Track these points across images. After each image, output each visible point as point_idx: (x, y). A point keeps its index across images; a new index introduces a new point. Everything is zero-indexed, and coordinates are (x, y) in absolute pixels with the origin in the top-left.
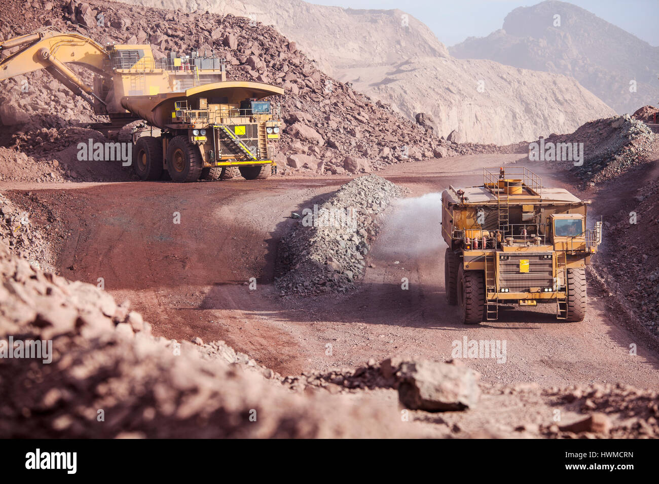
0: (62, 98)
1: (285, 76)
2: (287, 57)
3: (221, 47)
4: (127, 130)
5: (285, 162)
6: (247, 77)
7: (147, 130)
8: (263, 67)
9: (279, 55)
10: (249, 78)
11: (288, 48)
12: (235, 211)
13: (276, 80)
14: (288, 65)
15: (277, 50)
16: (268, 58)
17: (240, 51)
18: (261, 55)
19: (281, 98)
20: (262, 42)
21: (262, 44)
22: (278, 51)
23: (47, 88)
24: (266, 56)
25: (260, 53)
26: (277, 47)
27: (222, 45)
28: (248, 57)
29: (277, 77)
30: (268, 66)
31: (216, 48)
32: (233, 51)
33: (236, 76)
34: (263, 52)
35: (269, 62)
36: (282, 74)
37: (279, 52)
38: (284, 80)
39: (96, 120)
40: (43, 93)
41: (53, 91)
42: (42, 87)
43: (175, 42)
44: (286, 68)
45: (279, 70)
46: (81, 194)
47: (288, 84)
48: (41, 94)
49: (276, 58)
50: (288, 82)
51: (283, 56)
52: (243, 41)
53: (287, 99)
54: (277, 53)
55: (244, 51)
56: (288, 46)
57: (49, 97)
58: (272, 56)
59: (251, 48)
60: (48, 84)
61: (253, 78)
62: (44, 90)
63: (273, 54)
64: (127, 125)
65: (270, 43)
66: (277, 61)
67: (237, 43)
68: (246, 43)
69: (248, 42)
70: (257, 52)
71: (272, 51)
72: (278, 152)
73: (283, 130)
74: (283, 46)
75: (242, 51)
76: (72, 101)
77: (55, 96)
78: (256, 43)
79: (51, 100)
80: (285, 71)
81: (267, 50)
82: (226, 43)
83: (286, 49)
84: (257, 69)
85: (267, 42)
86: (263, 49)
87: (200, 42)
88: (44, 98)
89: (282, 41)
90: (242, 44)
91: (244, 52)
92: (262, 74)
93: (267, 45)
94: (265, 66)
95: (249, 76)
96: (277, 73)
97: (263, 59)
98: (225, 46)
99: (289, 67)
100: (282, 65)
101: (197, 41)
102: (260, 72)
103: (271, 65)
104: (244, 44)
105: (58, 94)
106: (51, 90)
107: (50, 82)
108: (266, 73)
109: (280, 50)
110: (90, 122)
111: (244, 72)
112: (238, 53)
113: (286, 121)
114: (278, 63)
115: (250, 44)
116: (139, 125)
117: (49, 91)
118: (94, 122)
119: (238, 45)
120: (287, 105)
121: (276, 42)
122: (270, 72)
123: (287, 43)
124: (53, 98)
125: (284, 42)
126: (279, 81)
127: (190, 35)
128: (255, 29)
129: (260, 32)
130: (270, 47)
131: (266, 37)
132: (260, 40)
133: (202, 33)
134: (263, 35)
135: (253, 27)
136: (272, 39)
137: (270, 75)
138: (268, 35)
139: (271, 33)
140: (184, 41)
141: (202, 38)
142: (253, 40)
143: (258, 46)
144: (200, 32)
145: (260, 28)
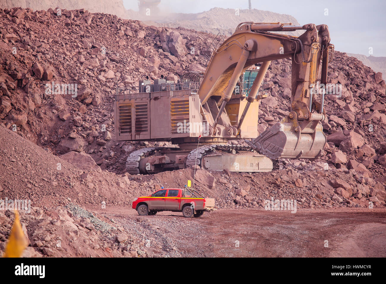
1: (372, 106)
2: (372, 87)
6: (333, 106)
8: (350, 97)
9: (365, 86)
11: (374, 78)
15: (363, 81)
16: (355, 88)
18: (347, 85)
20: (348, 73)
21: (348, 75)
24: (351, 86)
25: (346, 82)
30: (355, 96)
34: (349, 82)
35: (356, 92)
37: (365, 82)
44: (373, 98)
49: (362, 88)
51: (369, 86)
54: (363, 83)
56: (374, 76)
58: (358, 86)
59: (337, 77)
61: (341, 107)
63: (359, 84)
65: (356, 73)
68: (332, 73)
69: (334, 72)
70: (343, 82)
71: (358, 81)
74: (368, 77)
78: (342, 73)
80: (373, 101)
83: (372, 79)
84: (344, 99)
85: (353, 73)
86: (348, 79)
87: (286, 71)
89: (368, 71)
92: (350, 103)
93: (353, 76)
94: (352, 96)
95: (336, 105)
97: (350, 89)
102: (347, 101)
108: (353, 103)
109: (366, 80)
111: (330, 102)
114: (365, 93)
115: (336, 74)
121: (362, 72)
125: (370, 72)
126: (367, 110)
127: (276, 64)
128: (340, 59)
129: (345, 62)
130: (355, 77)
131: (351, 68)
132: (346, 70)
133: (288, 62)
134: (348, 65)
135: (337, 58)
136: (357, 69)
137: (358, 104)
138: (354, 65)
139: (356, 64)
140: (271, 69)
141: (289, 67)
142: (339, 71)
143: (344, 76)
144: (286, 62)
145: (345, 58)
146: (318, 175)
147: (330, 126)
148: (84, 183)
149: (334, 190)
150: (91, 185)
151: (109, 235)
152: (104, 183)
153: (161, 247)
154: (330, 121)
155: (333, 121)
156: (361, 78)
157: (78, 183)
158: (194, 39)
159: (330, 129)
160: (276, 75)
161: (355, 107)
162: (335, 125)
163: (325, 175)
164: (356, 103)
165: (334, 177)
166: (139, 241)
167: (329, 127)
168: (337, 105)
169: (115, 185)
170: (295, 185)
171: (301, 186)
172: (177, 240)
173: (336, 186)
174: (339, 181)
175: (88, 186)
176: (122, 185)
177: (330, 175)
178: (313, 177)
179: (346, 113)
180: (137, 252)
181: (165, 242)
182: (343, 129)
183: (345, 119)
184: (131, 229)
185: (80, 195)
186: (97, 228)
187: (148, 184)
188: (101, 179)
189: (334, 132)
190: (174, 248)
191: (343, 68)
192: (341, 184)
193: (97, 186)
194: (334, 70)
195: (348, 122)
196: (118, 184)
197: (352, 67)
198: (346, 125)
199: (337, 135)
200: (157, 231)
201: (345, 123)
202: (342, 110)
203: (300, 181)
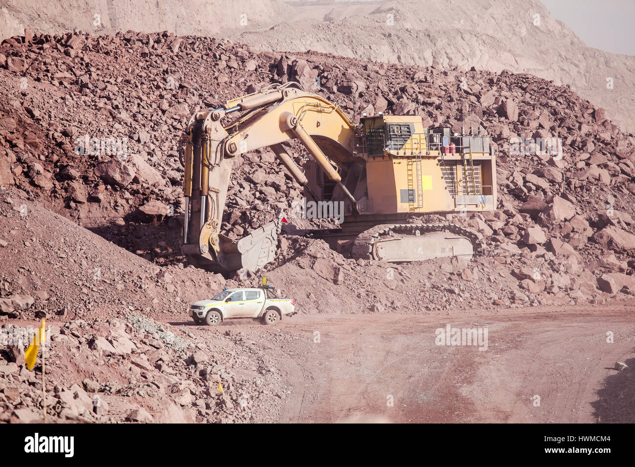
0: (271, 194)
1: (589, 159)
2: (591, 131)
3: (494, 119)
4: (365, 239)
5: (594, 284)
7: (392, 238)
9: (580, 128)
10: (536, 163)
11: (594, 117)
12: (528, 357)
13: (576, 165)
14: (593, 142)
15: (577, 121)
16: (564, 132)
17: (522, 123)
18: (552, 129)
19: (585, 190)
20: (555, 110)
21: (555, 113)
22: (579, 123)
23: (249, 180)
24: (558, 129)
25: (552, 125)
26: (576, 117)
27: (496, 115)
28: (534, 131)
29: (578, 159)
30: (564, 144)
31: (487, 120)
32: (513, 123)
33: (517, 160)
34: (557, 124)
35: (566, 138)
36: (585, 156)
37: (581, 123)
38: (588, 164)
39: (318, 226)
40: (244, 189)
41: (258, 185)
42: (242, 180)
43: (428, 112)
44: (591, 147)
45: (580, 149)
46: (304, 333)
47: (595, 171)
48: (242, 190)
49: (576, 132)
50: (594, 166)
51: (585, 129)
52: (526, 109)
53: (593, 191)
54: (577, 125)
55: (528, 123)
56: (593, 115)
57: (253, 194)
58: (569, 129)
59: (538, 118)
60: (251, 176)
61: (542, 161)
62: (246, 185)
63: (571, 126)
64: (366, 232)
65: (567, 111)
66: (577, 136)
67: (517, 111)
68: (531, 112)
69: (534, 110)
70: (547, 124)
71: (569, 122)
72: (584, 270)
73: (589, 238)
74: (586, 115)
75: (525, 123)
76: (284, 199)
77: (261, 192)
78: (546, 112)
79: (255, 198)
80: (590, 151)
81: (562, 120)
82: (502, 111)
83: (591, 119)
85: (562, 109)
86: (556, 120)
88: (246, 195)
89: (585, 106)
90: (525, 112)
91: (528, 125)
93: (563, 114)
96: (577, 153)
97: (556, 134)
98: (500, 116)
99: (595, 144)
100: (584, 143)
101: (460, 111)
103: (569, 142)
104: (528, 113)
105: (264, 188)
106: (255, 184)
107: (254, 172)
109: (582, 120)
110: (311, 228)
112: (520, 126)
113: (592, 224)
114: (579, 139)
115: (537, 113)
116: (382, 232)
117: (252, 185)
118: (316, 228)
119: (520, 115)
120: (593, 201)
121: (576, 108)
122: (567, 153)
123: (591, 111)
124: (258, 194)
125: (587, 108)
126: (581, 165)
127: (449, 101)
128: (544, 90)
129: (551, 95)
130: (566, 116)
131: (560, 103)
132: (551, 107)
133: (467, 98)
134: (555, 99)
135: (541, 88)
136: (569, 105)
137: (568, 157)
138: (564, 99)
139: (568, 97)
140: (441, 110)
141: (468, 106)
142: (542, 108)
143: (549, 116)
144: (464, 98)
145: (551, 89)
146: (496, 262)
147: (525, 190)
148: (160, 285)
149: (518, 284)
150: (171, 288)
151: (184, 354)
152: (188, 283)
153: (255, 369)
154: (525, 182)
155: (530, 182)
156: (574, 118)
157: (153, 285)
158: (329, 69)
159: (525, 193)
160: (448, 117)
161: (563, 161)
162: (534, 188)
163: (506, 261)
164: (565, 154)
165: (519, 265)
166: (224, 362)
167: (523, 192)
168: (537, 159)
169: (204, 286)
170: (462, 278)
171: (469, 279)
172: (279, 359)
173: (521, 277)
174: (525, 271)
175: (166, 289)
176: (214, 286)
177: (512, 263)
178: (488, 266)
179: (549, 170)
180: (220, 375)
181: (260, 362)
182: (545, 193)
183: (548, 179)
184: (217, 346)
185: (156, 301)
186: (169, 346)
187: (251, 283)
188: (183, 278)
189: (532, 198)
190: (272, 369)
191: (547, 104)
192: (528, 274)
193: (179, 288)
194: (534, 107)
195: (553, 183)
196: (208, 285)
197: (562, 101)
198: (549, 187)
199: (534, 203)
200: (252, 347)
201: (548, 184)
202: (544, 165)
203: (468, 271)
